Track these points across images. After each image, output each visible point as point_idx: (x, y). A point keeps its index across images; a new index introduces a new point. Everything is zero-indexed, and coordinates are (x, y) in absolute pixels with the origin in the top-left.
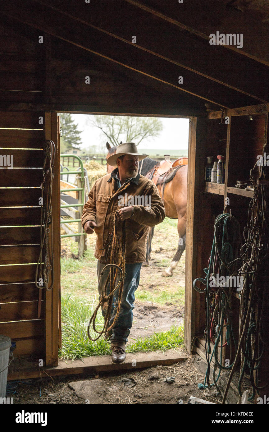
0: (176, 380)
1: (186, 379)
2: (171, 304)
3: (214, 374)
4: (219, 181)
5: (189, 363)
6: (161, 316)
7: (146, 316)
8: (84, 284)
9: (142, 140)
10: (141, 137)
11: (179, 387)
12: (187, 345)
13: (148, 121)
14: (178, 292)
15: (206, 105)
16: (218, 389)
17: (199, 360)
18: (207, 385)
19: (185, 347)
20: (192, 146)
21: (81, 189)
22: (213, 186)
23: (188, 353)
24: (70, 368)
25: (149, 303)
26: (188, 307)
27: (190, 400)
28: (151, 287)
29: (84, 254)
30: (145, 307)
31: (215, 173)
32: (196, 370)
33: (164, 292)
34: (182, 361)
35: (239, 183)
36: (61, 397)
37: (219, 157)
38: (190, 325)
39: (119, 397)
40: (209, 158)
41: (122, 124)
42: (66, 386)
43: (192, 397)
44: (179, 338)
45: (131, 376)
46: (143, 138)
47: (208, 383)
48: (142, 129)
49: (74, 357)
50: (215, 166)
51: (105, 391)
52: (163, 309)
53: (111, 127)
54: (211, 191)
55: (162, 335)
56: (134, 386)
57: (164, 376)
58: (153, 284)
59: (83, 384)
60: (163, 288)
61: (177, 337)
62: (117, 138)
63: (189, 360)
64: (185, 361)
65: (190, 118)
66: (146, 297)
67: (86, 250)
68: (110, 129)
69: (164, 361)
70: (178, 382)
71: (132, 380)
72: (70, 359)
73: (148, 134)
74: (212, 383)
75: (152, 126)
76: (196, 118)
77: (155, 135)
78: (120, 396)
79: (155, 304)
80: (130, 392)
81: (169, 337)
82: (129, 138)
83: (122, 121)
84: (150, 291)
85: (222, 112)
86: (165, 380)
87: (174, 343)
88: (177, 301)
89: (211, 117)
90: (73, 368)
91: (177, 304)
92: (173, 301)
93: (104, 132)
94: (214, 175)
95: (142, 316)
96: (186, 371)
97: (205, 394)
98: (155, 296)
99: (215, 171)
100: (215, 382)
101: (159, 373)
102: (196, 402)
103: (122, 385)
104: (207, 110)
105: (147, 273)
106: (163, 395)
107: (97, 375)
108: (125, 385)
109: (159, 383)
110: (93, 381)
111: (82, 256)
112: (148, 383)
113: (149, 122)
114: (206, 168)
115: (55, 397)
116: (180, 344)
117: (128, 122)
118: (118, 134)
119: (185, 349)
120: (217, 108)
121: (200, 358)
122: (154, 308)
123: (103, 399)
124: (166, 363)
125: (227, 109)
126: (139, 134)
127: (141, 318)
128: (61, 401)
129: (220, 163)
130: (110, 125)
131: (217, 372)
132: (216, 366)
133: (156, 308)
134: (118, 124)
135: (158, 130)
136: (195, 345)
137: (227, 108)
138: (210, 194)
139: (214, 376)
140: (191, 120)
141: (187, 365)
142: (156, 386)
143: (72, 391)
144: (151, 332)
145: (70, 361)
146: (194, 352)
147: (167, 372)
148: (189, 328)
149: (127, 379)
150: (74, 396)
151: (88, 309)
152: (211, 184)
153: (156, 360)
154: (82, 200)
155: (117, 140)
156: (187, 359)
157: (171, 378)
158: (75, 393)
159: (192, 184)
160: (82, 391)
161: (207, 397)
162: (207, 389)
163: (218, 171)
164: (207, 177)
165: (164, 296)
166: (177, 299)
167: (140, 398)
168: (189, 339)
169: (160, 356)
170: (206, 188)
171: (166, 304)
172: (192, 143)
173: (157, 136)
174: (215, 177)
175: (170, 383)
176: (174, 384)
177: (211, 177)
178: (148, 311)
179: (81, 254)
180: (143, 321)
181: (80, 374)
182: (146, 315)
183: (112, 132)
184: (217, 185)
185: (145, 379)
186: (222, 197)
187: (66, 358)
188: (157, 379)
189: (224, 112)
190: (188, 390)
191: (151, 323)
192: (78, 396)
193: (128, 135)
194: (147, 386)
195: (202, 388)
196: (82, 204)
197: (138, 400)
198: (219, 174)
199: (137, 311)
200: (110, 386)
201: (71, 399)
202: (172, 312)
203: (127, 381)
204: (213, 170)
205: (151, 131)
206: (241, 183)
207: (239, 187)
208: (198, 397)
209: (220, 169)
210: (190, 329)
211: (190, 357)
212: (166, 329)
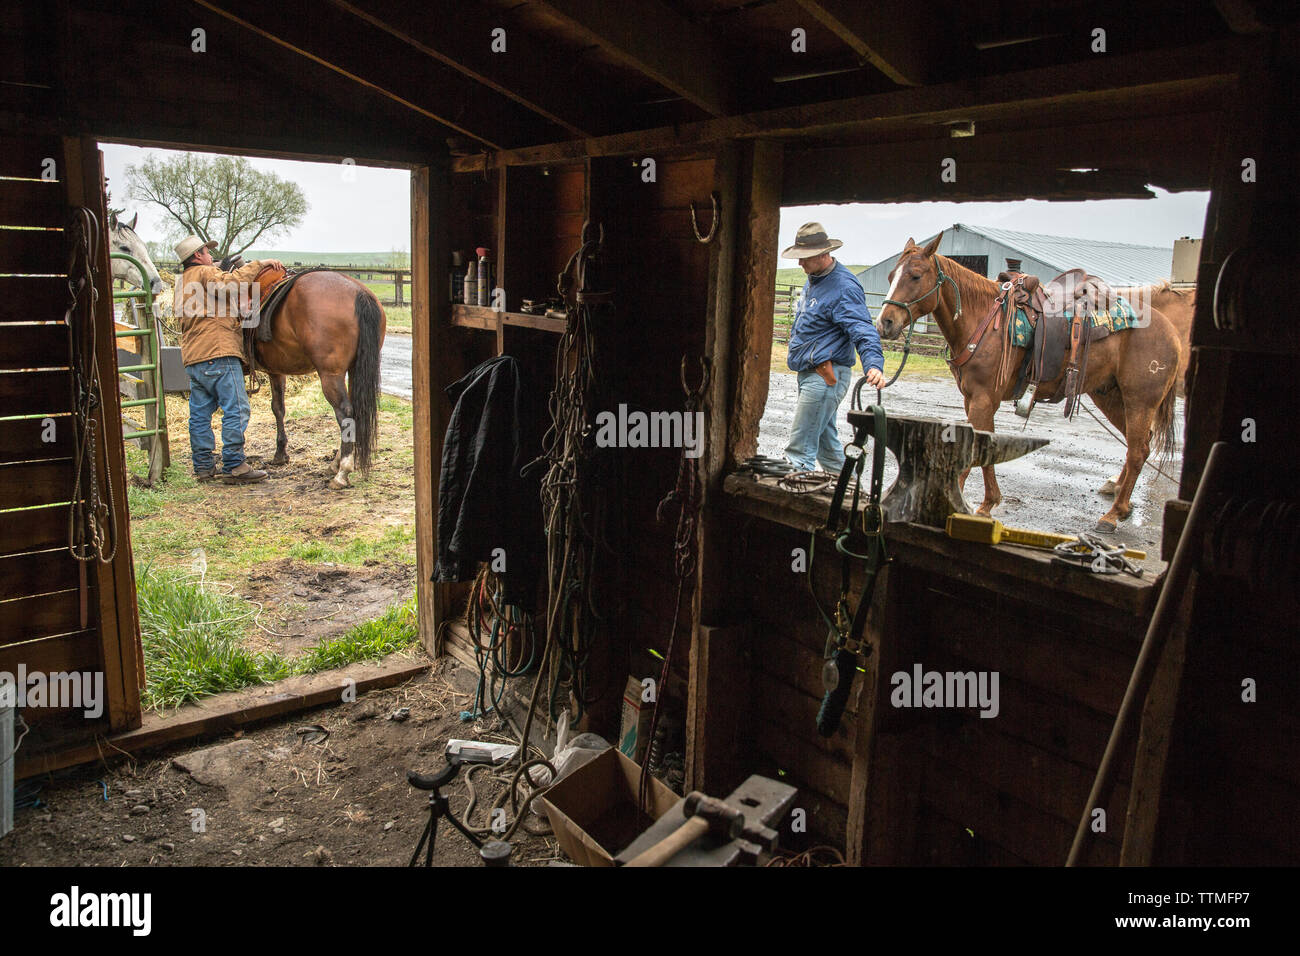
0: (412, 713)
1: (432, 708)
2: (377, 563)
3: (492, 689)
4: (482, 301)
5: (434, 676)
6: (358, 590)
7: (326, 594)
8: (173, 541)
9: (262, 233)
10: (259, 226)
11: (420, 726)
12: (426, 640)
13: (272, 192)
14: (387, 539)
15: (448, 141)
16: (501, 715)
17: (454, 666)
18: (479, 712)
19: (421, 644)
20: (420, 229)
21: (149, 330)
22: (469, 313)
23: (429, 656)
24: (174, 727)
25: (329, 566)
26: (425, 566)
27: (450, 747)
28: (328, 531)
29: (163, 474)
30: (321, 575)
31: (471, 285)
32: (450, 686)
33: (359, 539)
34: (420, 673)
35: (528, 305)
36: (159, 792)
37: (480, 251)
38: (431, 600)
39: (295, 768)
40: (456, 254)
41: (214, 197)
42: (166, 766)
43: (451, 742)
44: (406, 630)
45: (316, 720)
46: (263, 229)
47: (483, 709)
48: (261, 209)
49: (179, 702)
50: (472, 271)
51: (262, 762)
52: (359, 574)
53: (190, 204)
54: (467, 322)
55: (370, 628)
56: (325, 739)
57: (386, 710)
58: (331, 525)
59: (209, 755)
60: (352, 531)
61: (402, 627)
62: (204, 228)
63: (434, 669)
64: (425, 673)
65: (412, 170)
66: (320, 555)
67: (168, 465)
68: (188, 208)
69: (383, 679)
70: (419, 716)
71: (320, 729)
72: (169, 706)
73: (274, 220)
74: (489, 706)
75: (283, 203)
76: (427, 168)
77: (290, 223)
78: (298, 766)
79: (342, 567)
80: (318, 752)
81: (386, 631)
82: (232, 228)
83: (213, 190)
84: (327, 540)
85: (485, 156)
86: (389, 717)
87: (397, 641)
88: (387, 556)
89: (459, 168)
90: (180, 726)
91: (389, 562)
92: (379, 556)
93: (174, 214)
94: (470, 288)
95: (317, 594)
96: (429, 692)
97: (477, 729)
98: (339, 549)
99: (474, 281)
100: (495, 704)
101: (375, 705)
102: (461, 749)
103: (299, 743)
104: (452, 153)
105: (314, 504)
106: (389, 747)
107: (238, 730)
108: (304, 742)
109: (379, 725)
110: (232, 744)
111: (160, 480)
112: (353, 728)
113: (274, 195)
114: (451, 276)
115: (144, 794)
116: (409, 642)
117: (228, 194)
118: (205, 220)
119: (423, 650)
120: (473, 148)
121: (457, 663)
122: (340, 575)
123: (261, 778)
124: (386, 682)
125: (497, 151)
126: (255, 220)
127: (316, 599)
128: (160, 801)
129: (484, 263)
130: (187, 200)
131: (498, 685)
132: (495, 674)
133: (345, 574)
134: (205, 198)
135: (295, 211)
136: (444, 637)
137: (497, 147)
138: (464, 328)
139: (492, 694)
140: (417, 175)
141: (432, 679)
142: (371, 733)
143: (184, 776)
144: (341, 625)
145: (171, 712)
146: (442, 652)
147: (391, 700)
148: (429, 606)
149: (307, 728)
150: (189, 784)
151: (195, 593)
152: (466, 308)
153: (366, 679)
154: (150, 355)
155: (205, 231)
156: (429, 667)
157: (402, 710)
158: (192, 778)
159: (423, 310)
160: (209, 771)
161: (480, 734)
162: (479, 719)
163: (479, 280)
164: (455, 292)
165: (359, 547)
166: (387, 552)
167: (341, 761)
168: (431, 628)
169: (371, 671)
170: (454, 318)
171: (366, 563)
172: (420, 223)
173: (293, 225)
174: (474, 294)
175: (402, 720)
176: (410, 721)
177: (463, 294)
178: (328, 582)
179: (157, 475)
180: (321, 604)
181: (197, 735)
182: (325, 590)
183: (192, 214)
184: (478, 309)
185: (345, 721)
186: (493, 333)
187: (159, 707)
188: (372, 716)
189: (490, 157)
190: (440, 728)
191: (340, 606)
192: (199, 783)
193: (229, 222)
194: (354, 735)
195: (468, 720)
196: (153, 366)
197: (339, 766)
198: (483, 288)
199: (305, 585)
200: (271, 748)
201: (184, 792)
202: (380, 577)
203: (307, 732)
204: (466, 278)
205: (279, 213)
206: (533, 304)
207: (529, 313)
208: (463, 738)
209: (485, 276)
210: (432, 607)
211: (434, 664)
212: (376, 613)
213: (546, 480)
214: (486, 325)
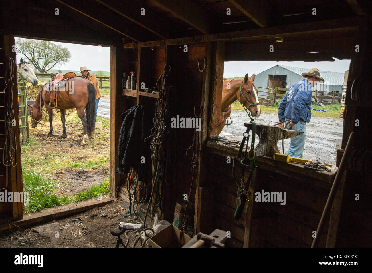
0: (108, 214)
1: (115, 213)
2: (96, 169)
3: (134, 207)
4: (132, 88)
5: (115, 203)
6: (90, 177)
7: (80, 178)
8: (31, 161)
9: (56, 64)
10: (55, 62)
11: (111, 218)
12: (113, 192)
13: (59, 51)
14: (99, 161)
15: (122, 39)
16: (136, 215)
17: (121, 200)
18: (129, 214)
19: (111, 193)
20: (113, 65)
21: (23, 95)
22: (128, 92)
23: (113, 197)
24: (33, 219)
25: (81, 169)
26: (113, 169)
27: (120, 225)
28: (80, 159)
29: (27, 140)
30: (78, 172)
32: (120, 206)
33: (90, 161)
34: (110, 202)
35: (146, 89)
36: (29, 239)
37: (132, 73)
38: (114, 180)
39: (72, 231)
40: (124, 73)
41: (41, 52)
42: (31, 231)
43: (121, 223)
44: (106, 189)
45: (78, 217)
46: (56, 62)
47: (131, 213)
48: (56, 56)
49: (35, 211)
50: (129, 79)
51: (61, 230)
52: (91, 172)
53: (33, 54)
54: (127, 94)
55: (95, 188)
56: (81, 223)
57: (100, 214)
58: (81, 157)
59: (45, 227)
60: (88, 159)
61: (105, 188)
62: (37, 62)
63: (115, 201)
64: (112, 202)
65: (111, 47)
66: (78, 166)
67: (29, 138)
68: (32, 55)
69: (99, 204)
70: (110, 215)
71: (79, 219)
72: (32, 212)
73: (60, 60)
74: (133, 212)
75: (63, 55)
76: (115, 47)
77: (65, 61)
78: (73, 231)
79: (85, 170)
80: (79, 227)
81: (100, 189)
82: (46, 62)
83: (40, 50)
84: (80, 161)
85: (134, 44)
86: (101, 216)
87: (103, 193)
88: (99, 166)
89: (125, 47)
90: (35, 218)
91: (100, 168)
92: (97, 166)
93: (27, 57)
94: (128, 84)
95: (77, 178)
96: (113, 208)
97: (129, 219)
98: (84, 164)
99: (130, 82)
100: (134, 212)
101: (97, 212)
102: (124, 225)
103: (73, 224)
104: (123, 43)
105: (76, 150)
106: (101, 225)
107: (53, 220)
108: (74, 223)
109: (98, 218)
110: (52, 224)
111: (26, 142)
112: (90, 219)
113: (60, 52)
114: (123, 80)
115: (24, 240)
116: (107, 193)
117: (45, 51)
118: (37, 59)
119: (111, 195)
120: (131, 41)
121: (122, 199)
122: (85, 172)
123: (61, 234)
124: (100, 205)
125: (138, 42)
126: (54, 60)
127: (77, 180)
128: (29, 242)
129: (133, 76)
130: (31, 53)
131: (136, 206)
132: (135, 203)
133: (86, 172)
134: (38, 52)
135: (67, 57)
136: (118, 191)
137: (137, 41)
138: (127, 96)
139: (134, 209)
141: (114, 204)
142: (95, 221)
143: (37, 234)
144: (85, 187)
145: (32, 214)
146: (118, 196)
147: (102, 210)
148: (114, 181)
149: (75, 219)
150: (38, 236)
151: (39, 177)
152: (127, 90)
153: (94, 204)
154: (24, 102)
155: (37, 63)
156: (113, 201)
157: (105, 214)
158: (39, 234)
159: (114, 90)
160: (45, 232)
161: (130, 221)
162: (129, 216)
163: (131, 82)
164: (124, 85)
165: (90, 164)
166: (99, 165)
167: (86, 229)
168: (114, 189)
169: (95, 201)
170: (123, 93)
171: (92, 168)
172: (113, 64)
173: (66, 62)
174: (130, 86)
175: (105, 217)
176: (108, 217)
177: (126, 85)
178: (81, 174)
179: (25, 141)
180: (78, 181)
181: (41, 221)
182: (80, 177)
183: (33, 57)
184: (131, 91)
185: (87, 217)
186: (136, 98)
187: (29, 212)
188: (96, 216)
189: (136, 44)
190: (117, 219)
191: (85, 182)
192: (41, 236)
193: (45, 60)
194: (90, 221)
195: (126, 217)
196: (24, 106)
197: (85, 231)
198: (133, 84)
199: (74, 175)
200: (64, 225)
201: (37, 239)
202: (97, 173)
203: (75, 220)
204: (127, 81)
205: (62, 58)
206: (148, 89)
207: (147, 92)
208: (124, 222)
209: (133, 81)
210: (115, 182)
211: (115, 200)
212: (96, 184)
213: (152, 143)
214: (133, 95)
